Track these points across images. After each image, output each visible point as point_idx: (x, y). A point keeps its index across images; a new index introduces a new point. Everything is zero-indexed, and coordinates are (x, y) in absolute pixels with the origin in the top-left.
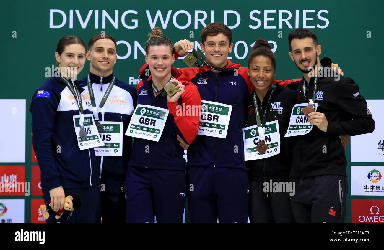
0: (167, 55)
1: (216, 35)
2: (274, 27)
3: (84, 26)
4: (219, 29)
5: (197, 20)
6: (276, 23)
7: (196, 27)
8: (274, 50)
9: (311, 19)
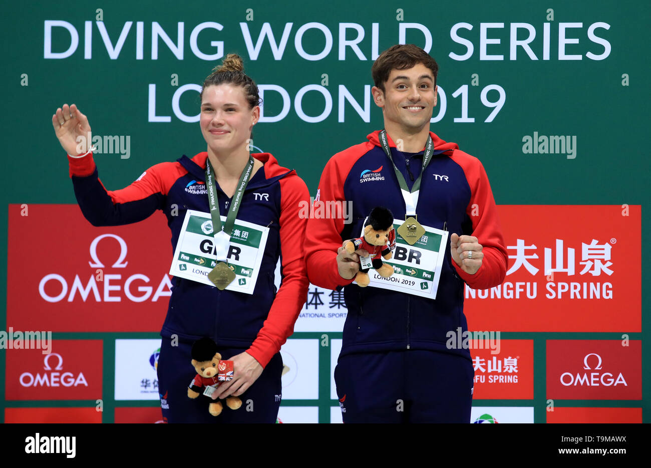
0: (232, 105)
1: (410, 67)
2: (501, 58)
3: (114, 53)
4: (415, 55)
5: (343, 43)
6: (504, 48)
7: (342, 56)
8: (500, 104)
9: (576, 41)
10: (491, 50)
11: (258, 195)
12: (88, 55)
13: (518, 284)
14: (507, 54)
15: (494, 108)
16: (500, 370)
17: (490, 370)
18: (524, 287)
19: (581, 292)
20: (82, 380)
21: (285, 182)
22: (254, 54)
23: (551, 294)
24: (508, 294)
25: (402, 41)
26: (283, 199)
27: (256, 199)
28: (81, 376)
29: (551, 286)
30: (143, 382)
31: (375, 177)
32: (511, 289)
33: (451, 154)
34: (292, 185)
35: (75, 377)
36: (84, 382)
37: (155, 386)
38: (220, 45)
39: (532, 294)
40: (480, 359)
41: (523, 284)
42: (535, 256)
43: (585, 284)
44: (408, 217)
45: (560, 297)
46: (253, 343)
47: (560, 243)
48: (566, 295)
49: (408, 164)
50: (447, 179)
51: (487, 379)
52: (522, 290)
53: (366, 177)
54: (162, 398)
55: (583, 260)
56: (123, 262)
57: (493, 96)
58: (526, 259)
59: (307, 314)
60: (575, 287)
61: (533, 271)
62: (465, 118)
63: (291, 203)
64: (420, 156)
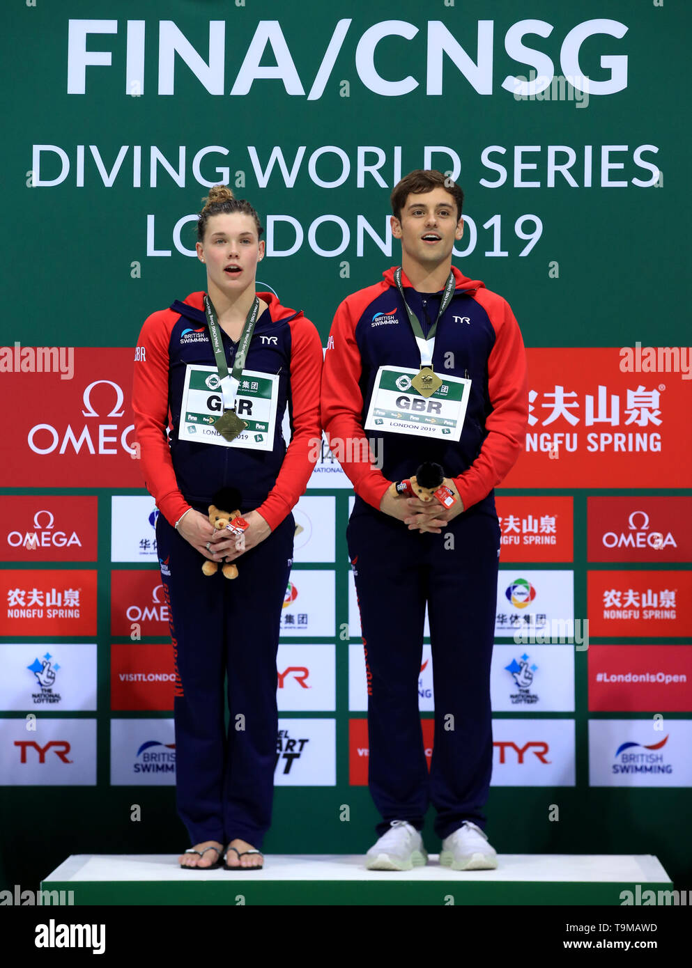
1: (428, 191)
2: (537, 185)
3: (109, 181)
4: (435, 178)
5: (362, 168)
6: (541, 174)
7: (361, 183)
8: (536, 236)
9: (621, 166)
10: (526, 175)
11: (265, 339)
12: (80, 182)
13: (556, 436)
14: (544, 181)
15: (530, 240)
16: (536, 531)
17: (525, 531)
18: (563, 439)
19: (626, 444)
20: (75, 540)
21: (294, 325)
22: (263, 181)
23: (593, 447)
24: (545, 447)
25: (428, 166)
26: (294, 343)
27: (263, 342)
28: (74, 535)
29: (593, 438)
30: (142, 542)
31: (388, 321)
32: (548, 441)
33: (474, 294)
34: (303, 327)
35: (68, 537)
36: (78, 542)
37: (155, 548)
38: (225, 171)
39: (571, 446)
40: (515, 517)
41: (562, 435)
42: (575, 405)
43: (631, 436)
44: (423, 367)
45: (602, 449)
46: (265, 502)
47: (602, 390)
48: (610, 447)
49: (424, 306)
50: (468, 321)
51: (522, 540)
52: (561, 442)
53: (378, 321)
54: (163, 563)
55: (628, 408)
56: (119, 412)
57: (529, 227)
58: (566, 408)
59: (322, 469)
60: (620, 439)
61: (573, 420)
62: (497, 252)
63: (301, 349)
64: (438, 297)
